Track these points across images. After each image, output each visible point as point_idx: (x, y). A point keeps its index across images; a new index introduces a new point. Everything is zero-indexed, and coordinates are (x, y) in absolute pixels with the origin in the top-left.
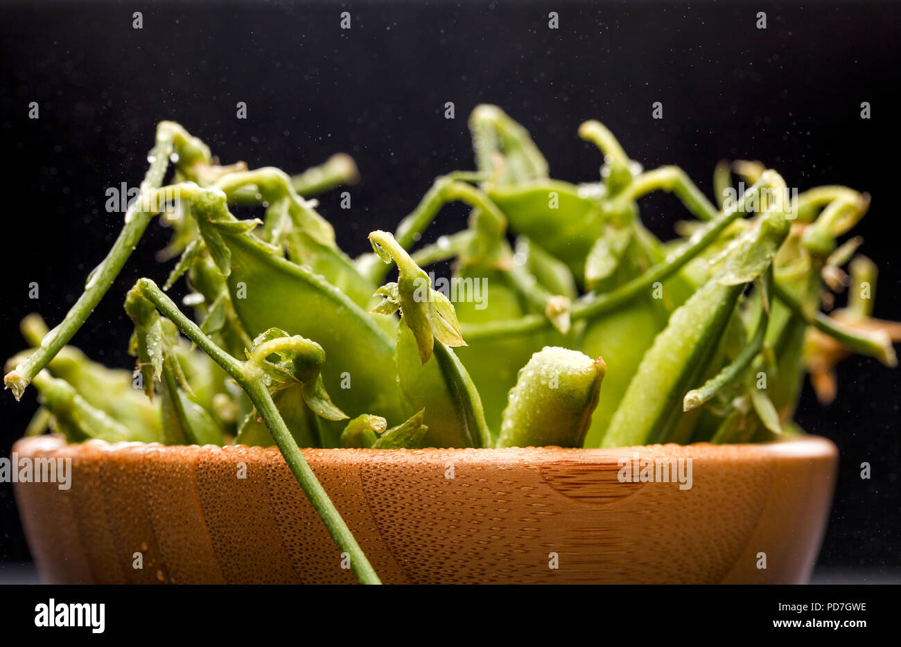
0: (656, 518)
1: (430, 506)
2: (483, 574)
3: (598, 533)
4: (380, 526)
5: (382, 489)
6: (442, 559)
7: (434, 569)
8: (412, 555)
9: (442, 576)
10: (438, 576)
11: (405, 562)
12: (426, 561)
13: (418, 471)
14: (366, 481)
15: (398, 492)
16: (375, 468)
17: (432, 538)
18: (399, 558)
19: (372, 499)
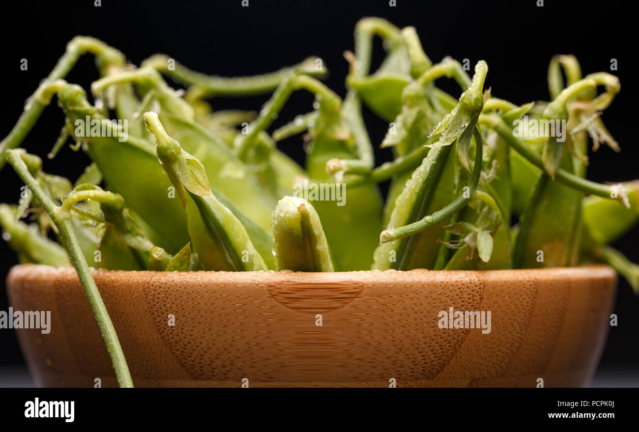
0: (366, 325)
1: (190, 313)
2: (232, 364)
3: (317, 336)
4: (159, 328)
5: (158, 301)
6: (202, 353)
7: (198, 360)
8: (182, 349)
9: (204, 365)
10: (201, 365)
11: (178, 355)
12: (192, 354)
13: (180, 288)
14: (147, 295)
15: (168, 303)
16: (153, 285)
17: (193, 337)
18: (173, 351)
19: (152, 308)
